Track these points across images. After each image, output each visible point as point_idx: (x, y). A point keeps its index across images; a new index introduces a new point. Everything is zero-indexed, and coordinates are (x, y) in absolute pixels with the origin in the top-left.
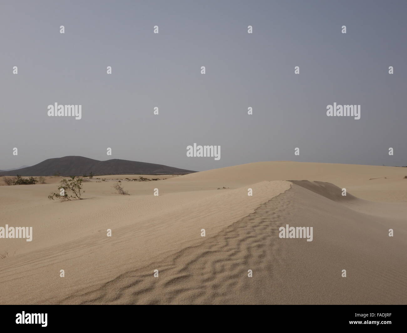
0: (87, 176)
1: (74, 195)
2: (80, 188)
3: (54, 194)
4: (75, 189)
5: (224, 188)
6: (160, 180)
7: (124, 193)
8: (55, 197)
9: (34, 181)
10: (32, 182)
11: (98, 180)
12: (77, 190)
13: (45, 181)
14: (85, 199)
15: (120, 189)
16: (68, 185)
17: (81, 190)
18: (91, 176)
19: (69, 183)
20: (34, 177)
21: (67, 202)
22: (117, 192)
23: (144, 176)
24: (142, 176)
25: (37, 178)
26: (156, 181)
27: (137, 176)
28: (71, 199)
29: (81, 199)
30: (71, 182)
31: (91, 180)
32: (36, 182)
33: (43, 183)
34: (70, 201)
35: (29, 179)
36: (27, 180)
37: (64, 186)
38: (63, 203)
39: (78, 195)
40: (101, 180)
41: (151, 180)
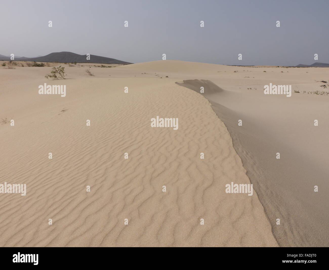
0: (73, 63)
1: (60, 76)
2: (63, 73)
3: (49, 75)
4: (61, 73)
5: (145, 73)
6: (112, 68)
7: (91, 75)
8: (49, 77)
9: (43, 65)
10: (42, 65)
11: (79, 66)
12: (62, 74)
13: (50, 65)
14: (67, 79)
15: (89, 72)
16: (56, 70)
17: (64, 74)
18: (75, 63)
19: (57, 69)
20: (43, 63)
21: (56, 80)
22: (88, 74)
23: (104, 65)
24: (102, 64)
25: (45, 63)
26: (110, 68)
27: (100, 65)
28: (59, 78)
29: (64, 79)
30: (59, 69)
31: (75, 66)
32: (44, 66)
33: (49, 66)
34: (58, 80)
35: (40, 64)
36: (39, 64)
37: (54, 71)
38: (54, 80)
39: (63, 76)
40: (80, 66)
41: (107, 67)
